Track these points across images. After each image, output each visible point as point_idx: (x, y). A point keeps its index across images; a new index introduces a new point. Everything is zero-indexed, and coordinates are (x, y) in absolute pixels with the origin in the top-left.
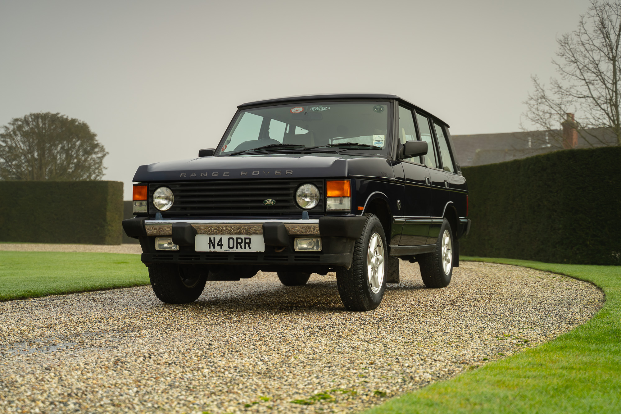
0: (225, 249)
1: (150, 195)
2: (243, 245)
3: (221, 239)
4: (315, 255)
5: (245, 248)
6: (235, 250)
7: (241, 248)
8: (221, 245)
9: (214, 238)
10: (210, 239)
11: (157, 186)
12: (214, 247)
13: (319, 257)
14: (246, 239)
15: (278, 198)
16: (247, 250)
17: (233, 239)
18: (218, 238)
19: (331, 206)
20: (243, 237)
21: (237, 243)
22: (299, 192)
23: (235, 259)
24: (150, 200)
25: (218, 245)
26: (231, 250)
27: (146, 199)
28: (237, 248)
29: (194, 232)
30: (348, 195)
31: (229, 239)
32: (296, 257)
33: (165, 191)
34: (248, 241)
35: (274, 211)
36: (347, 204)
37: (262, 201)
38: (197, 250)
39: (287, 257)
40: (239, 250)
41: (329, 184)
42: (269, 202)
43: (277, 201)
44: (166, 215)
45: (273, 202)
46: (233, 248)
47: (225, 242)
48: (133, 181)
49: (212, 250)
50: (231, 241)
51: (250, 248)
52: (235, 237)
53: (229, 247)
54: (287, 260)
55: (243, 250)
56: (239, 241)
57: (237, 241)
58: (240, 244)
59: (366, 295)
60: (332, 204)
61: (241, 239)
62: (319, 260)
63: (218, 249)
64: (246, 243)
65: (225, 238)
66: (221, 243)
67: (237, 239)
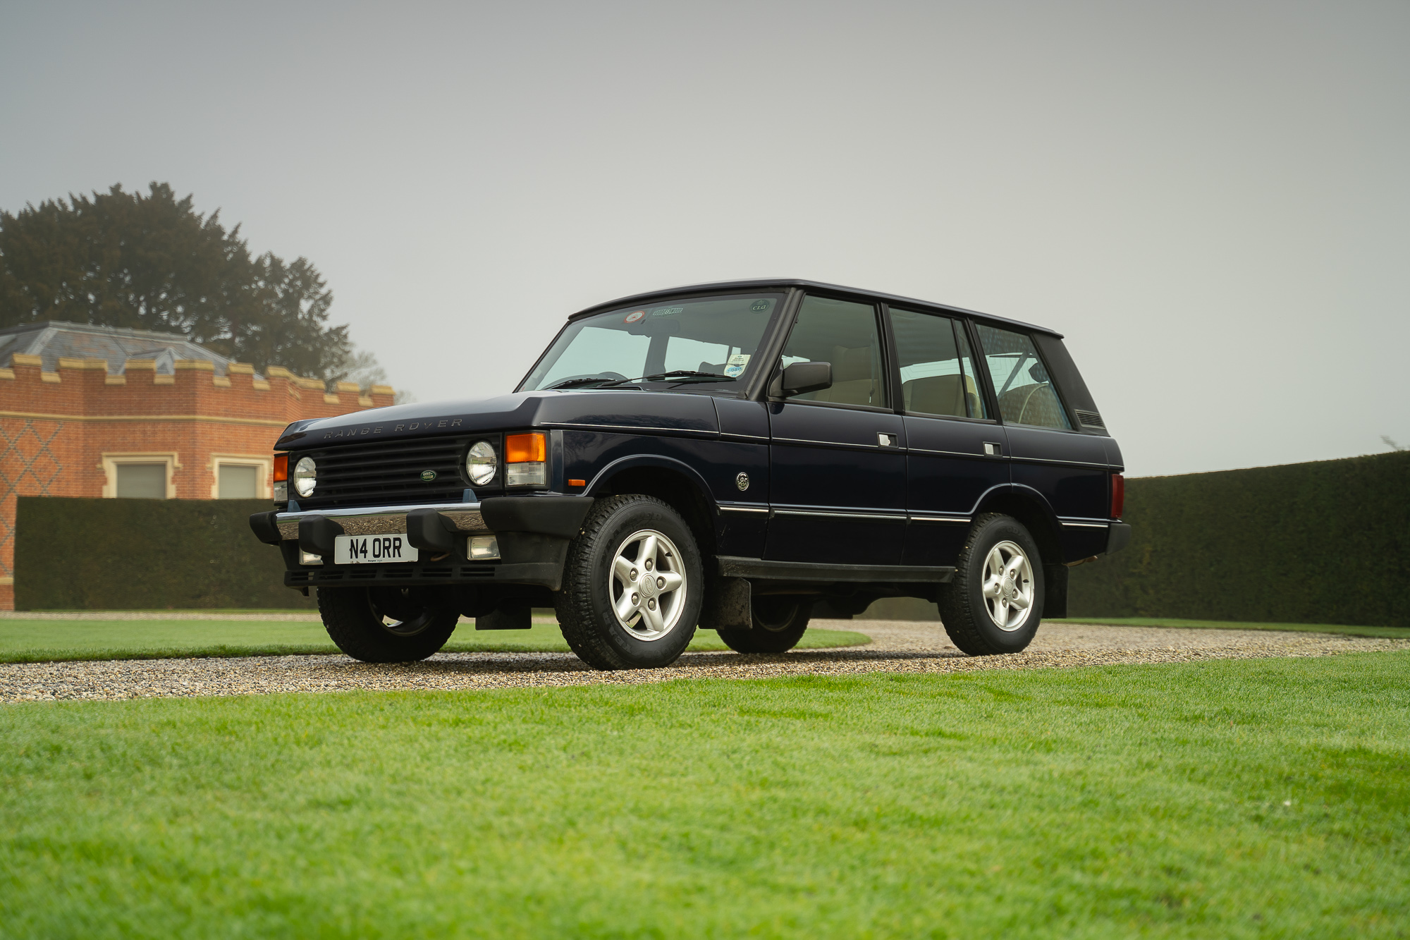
0: (369, 559)
1: (291, 471)
2: (391, 550)
3: (365, 540)
4: (489, 566)
5: (394, 556)
6: (381, 560)
7: (389, 556)
8: (365, 552)
9: (357, 540)
10: (352, 541)
11: (299, 456)
12: (357, 557)
13: (493, 569)
14: (395, 539)
15: (440, 468)
16: (397, 560)
17: (379, 540)
18: (361, 539)
19: (514, 479)
20: (391, 537)
21: (385, 548)
22: (472, 453)
23: (387, 576)
24: (290, 480)
25: (361, 552)
26: (377, 561)
27: (286, 478)
28: (384, 556)
29: (334, 529)
30: (541, 458)
31: (375, 541)
32: (464, 569)
33: (307, 463)
34: (397, 543)
35: (434, 490)
36: (540, 475)
37: (419, 475)
38: (337, 562)
39: (451, 570)
40: (387, 560)
41: (510, 441)
42: (428, 475)
43: (440, 473)
44: (305, 504)
45: (433, 474)
46: (378, 556)
47: (369, 547)
48: (275, 449)
49: (355, 561)
50: (377, 543)
51: (400, 556)
52: (381, 537)
53: (375, 556)
54: (450, 575)
55: (392, 560)
56: (387, 544)
57: (384, 544)
58: (388, 548)
59: (603, 640)
60: (515, 476)
61: (389, 540)
62: (493, 575)
63: (361, 560)
64: (395, 547)
65: (370, 539)
66: (365, 548)
67: (384, 540)
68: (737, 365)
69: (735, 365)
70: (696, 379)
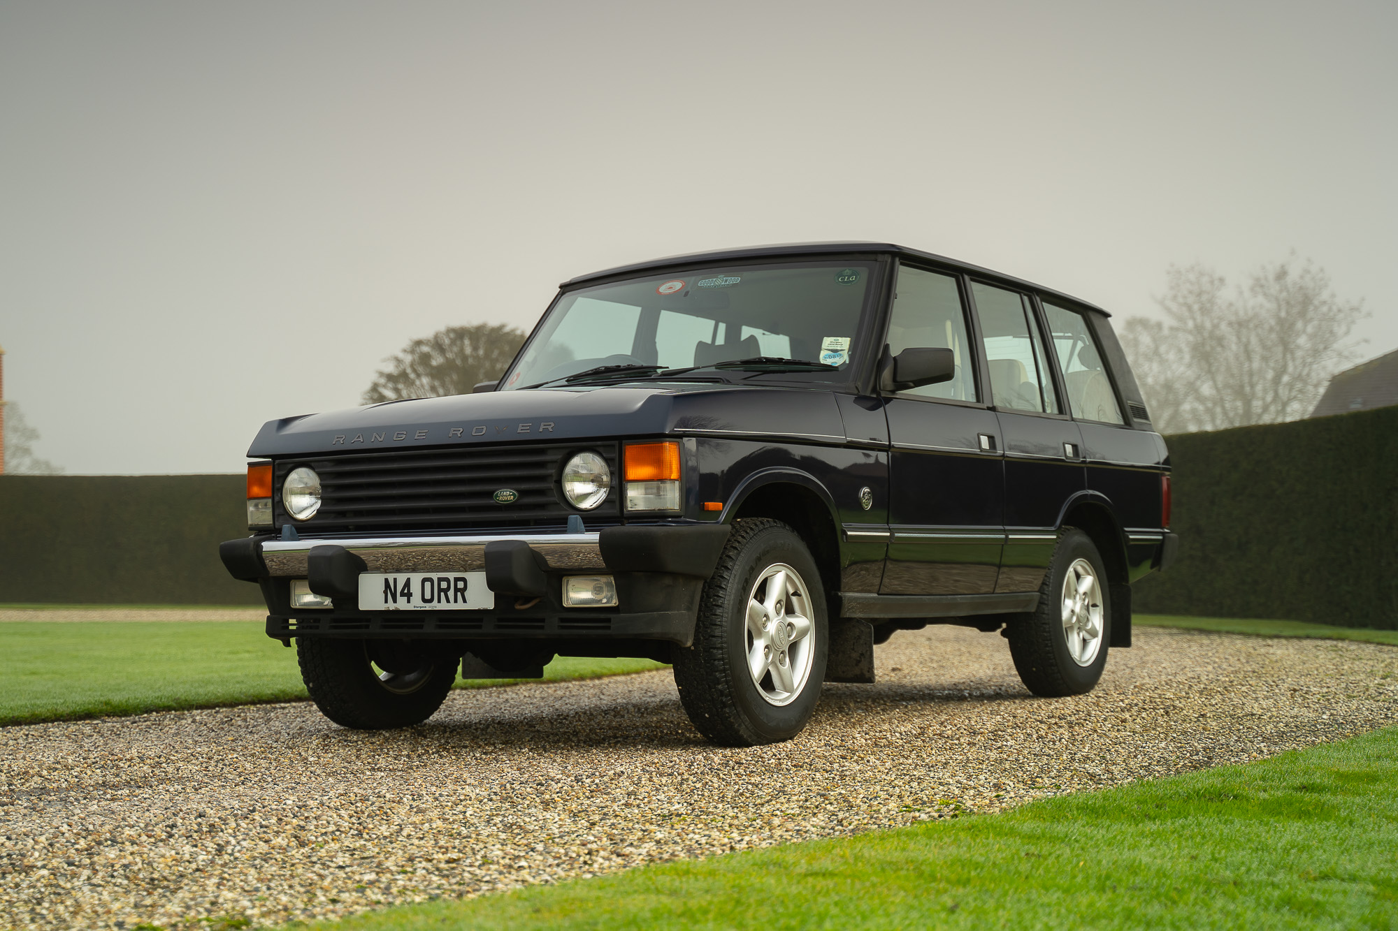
0: (416, 604)
1: (278, 486)
2: (451, 594)
3: (408, 580)
4: (603, 616)
5: (456, 601)
6: (435, 606)
7: (448, 601)
8: (409, 595)
9: (395, 580)
10: (386, 580)
11: (291, 465)
12: (395, 601)
13: (609, 620)
14: (456, 580)
15: (524, 486)
16: (460, 606)
17: (431, 580)
18: (402, 578)
19: (636, 502)
20: (451, 576)
21: (440, 590)
22: (569, 469)
23: (440, 627)
24: (277, 499)
25: (402, 594)
26: (428, 607)
27: (270, 494)
28: (439, 601)
29: (356, 565)
30: (674, 475)
31: (424, 580)
32: (562, 620)
33: (304, 475)
34: (461, 585)
35: (515, 515)
36: (671, 498)
37: (490, 494)
38: (363, 606)
39: (543, 620)
40: (444, 606)
41: (630, 451)
42: (506, 495)
43: (522, 493)
44: (304, 529)
45: (514, 494)
46: (431, 601)
47: (415, 588)
48: (248, 456)
49: (391, 606)
50: (428, 585)
51: (465, 601)
52: (435, 576)
53: (424, 600)
54: (542, 627)
55: (452, 606)
56: (444, 585)
57: (439, 585)
58: (446, 591)
59: (739, 709)
60: (636, 498)
61: (447, 580)
62: (609, 628)
63: (402, 604)
64: (456, 590)
65: (416, 579)
66: (409, 590)
67: (440, 580)
68: (835, 351)
69: (832, 351)
70: (782, 368)
